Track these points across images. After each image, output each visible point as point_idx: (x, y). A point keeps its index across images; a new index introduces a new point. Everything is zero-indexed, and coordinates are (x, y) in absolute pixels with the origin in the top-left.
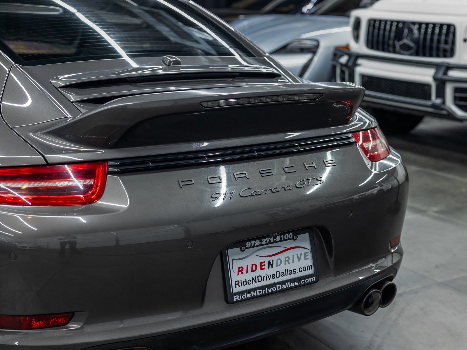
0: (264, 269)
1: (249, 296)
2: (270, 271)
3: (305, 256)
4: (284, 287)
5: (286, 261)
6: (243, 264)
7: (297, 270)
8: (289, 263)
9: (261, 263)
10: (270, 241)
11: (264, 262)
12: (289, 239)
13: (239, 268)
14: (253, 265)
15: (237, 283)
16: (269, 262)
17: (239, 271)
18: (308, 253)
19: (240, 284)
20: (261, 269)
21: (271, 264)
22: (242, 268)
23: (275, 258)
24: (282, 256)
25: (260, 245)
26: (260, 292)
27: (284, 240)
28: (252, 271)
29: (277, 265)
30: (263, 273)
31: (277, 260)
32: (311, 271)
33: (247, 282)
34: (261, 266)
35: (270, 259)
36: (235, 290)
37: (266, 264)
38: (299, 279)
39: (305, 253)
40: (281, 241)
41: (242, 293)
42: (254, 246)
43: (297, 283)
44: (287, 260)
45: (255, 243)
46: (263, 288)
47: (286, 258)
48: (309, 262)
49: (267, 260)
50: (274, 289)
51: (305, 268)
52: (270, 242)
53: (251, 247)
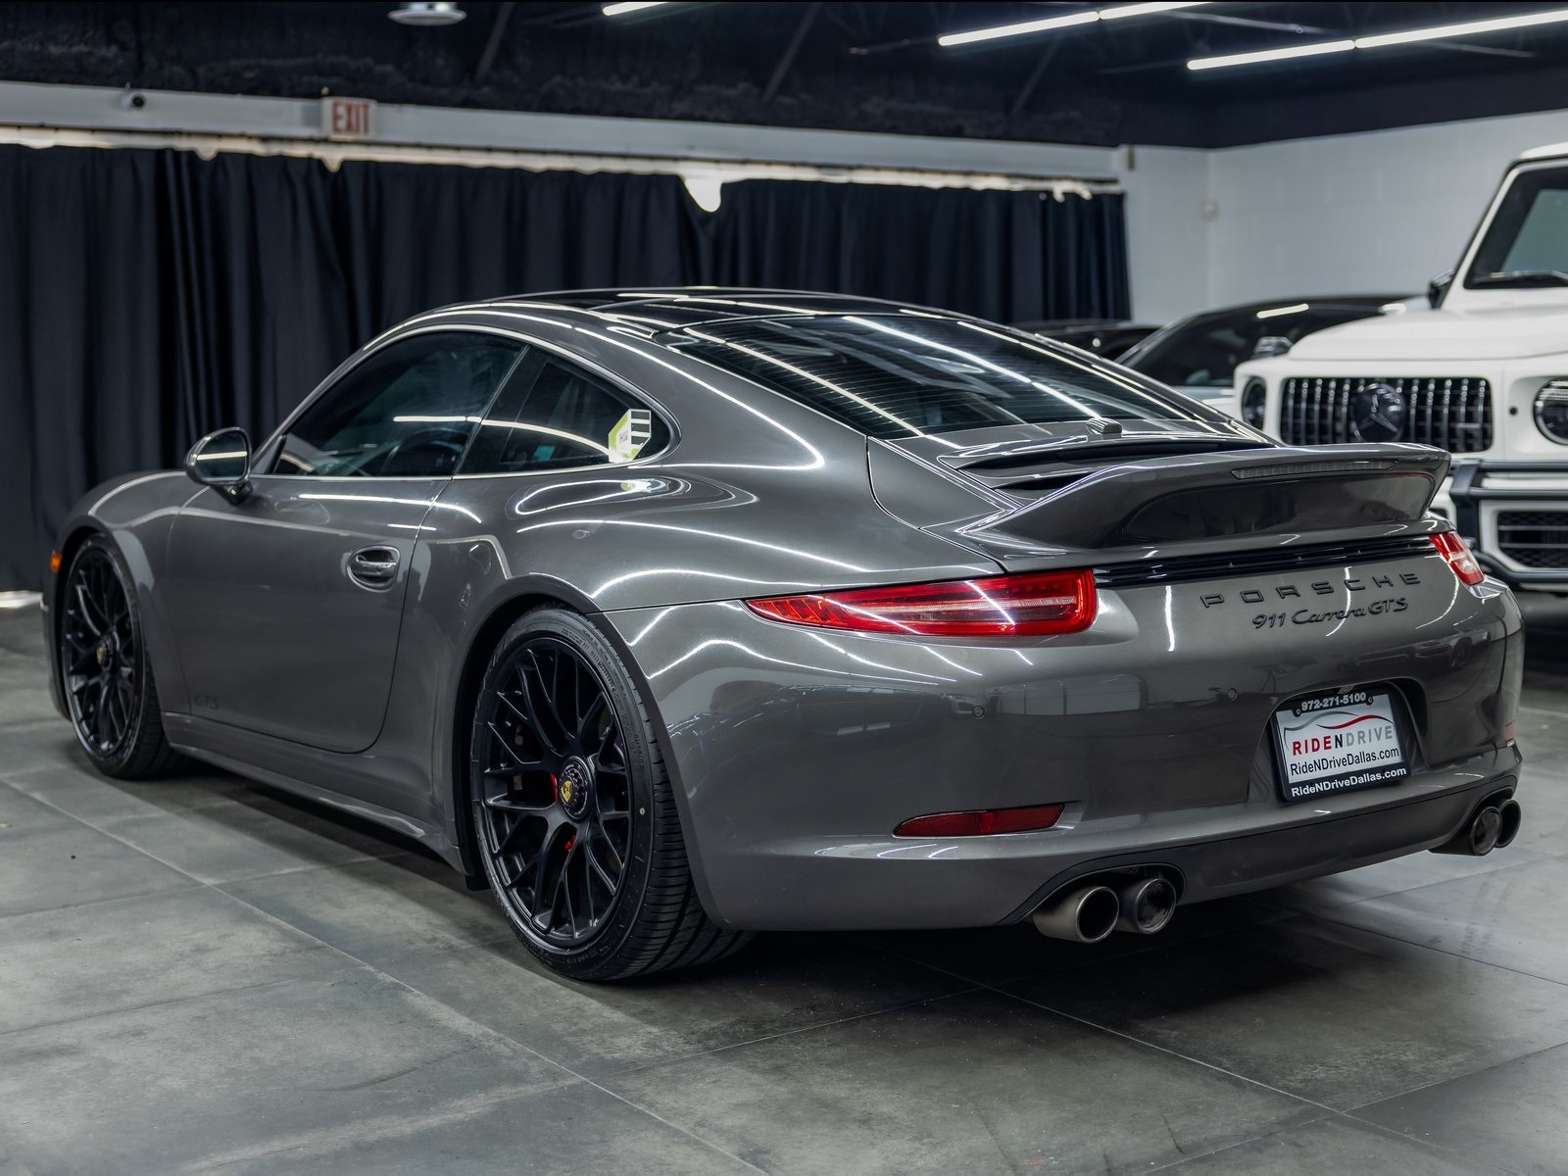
0: (1330, 748)
1: (1312, 790)
2: (1338, 753)
3: (1387, 732)
4: (1361, 780)
5: (1359, 738)
6: (1302, 736)
7: (1377, 756)
8: (1364, 742)
9: (1325, 738)
10: (1334, 702)
11: (1329, 737)
12: (1361, 702)
13: (1295, 743)
14: (1313, 740)
15: (1294, 767)
16: (1336, 737)
17: (1295, 749)
18: (1390, 727)
19: (1298, 770)
20: (1326, 748)
21: (1339, 741)
22: (1298, 743)
23: (1343, 731)
24: (1354, 729)
25: (1322, 708)
26: (1327, 786)
27: (1355, 703)
28: (1314, 750)
29: (1348, 744)
30: (1328, 755)
31: (1348, 735)
32: (1396, 759)
33: (1308, 768)
34: (1326, 743)
35: (1338, 732)
36: (1293, 778)
37: (1333, 740)
38: (1382, 770)
39: (1387, 728)
40: (1349, 704)
41: (1302, 784)
42: (1313, 710)
43: (1379, 776)
44: (1361, 736)
45: (1314, 705)
46: (1331, 779)
47: (1359, 732)
48: (1393, 743)
49: (1333, 733)
50: (1347, 783)
51: (1389, 753)
52: (1334, 706)
53: (1308, 711)
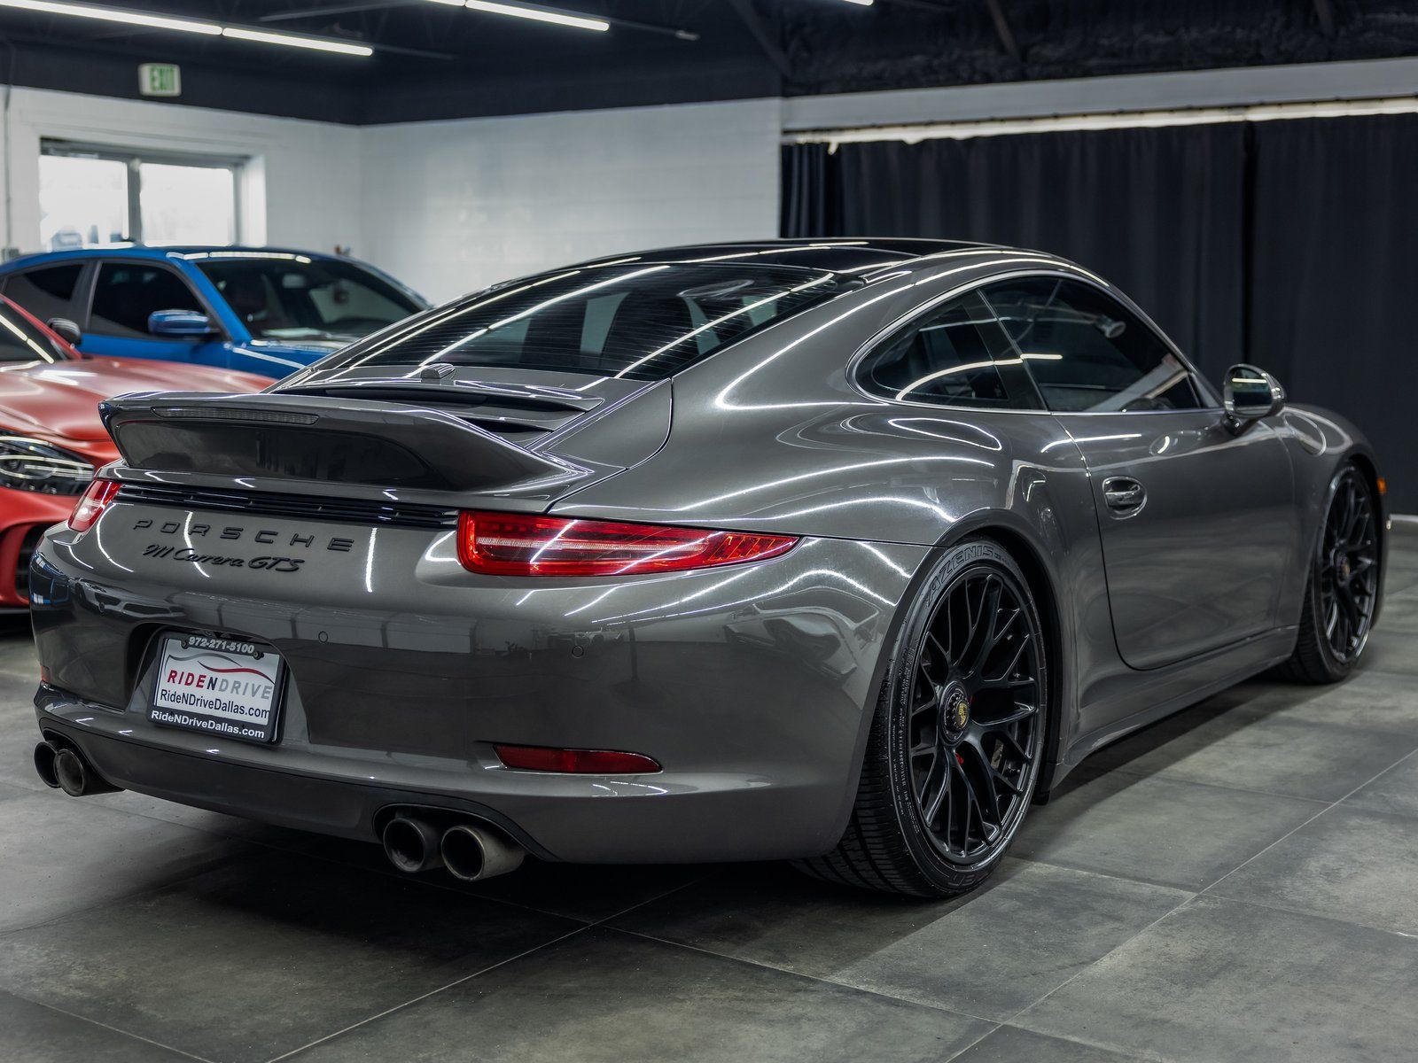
0: (202, 686)
1: (170, 719)
2: (209, 695)
3: (265, 692)
4: (219, 727)
5: (234, 687)
6: (181, 667)
7: (246, 710)
8: (237, 693)
9: (201, 676)
10: (221, 646)
11: (205, 677)
12: (247, 654)
13: (172, 672)
14: (190, 674)
15: (164, 693)
16: (211, 678)
17: (171, 676)
18: (270, 688)
19: (167, 696)
20: (198, 686)
21: (212, 684)
22: (175, 672)
23: (220, 676)
24: (231, 677)
25: (207, 648)
26: (185, 720)
27: (240, 653)
28: (187, 684)
29: (221, 690)
30: (198, 693)
31: (223, 680)
32: (264, 721)
33: (176, 698)
34: (200, 681)
35: (214, 675)
36: (161, 702)
37: (207, 680)
38: (243, 725)
39: (266, 687)
40: (235, 652)
41: (164, 710)
42: (199, 647)
43: (236, 730)
44: (237, 685)
45: (201, 642)
46: (191, 715)
47: (236, 682)
48: (266, 704)
49: (210, 674)
50: (204, 725)
51: (258, 713)
52: (220, 649)
53: (194, 646)
